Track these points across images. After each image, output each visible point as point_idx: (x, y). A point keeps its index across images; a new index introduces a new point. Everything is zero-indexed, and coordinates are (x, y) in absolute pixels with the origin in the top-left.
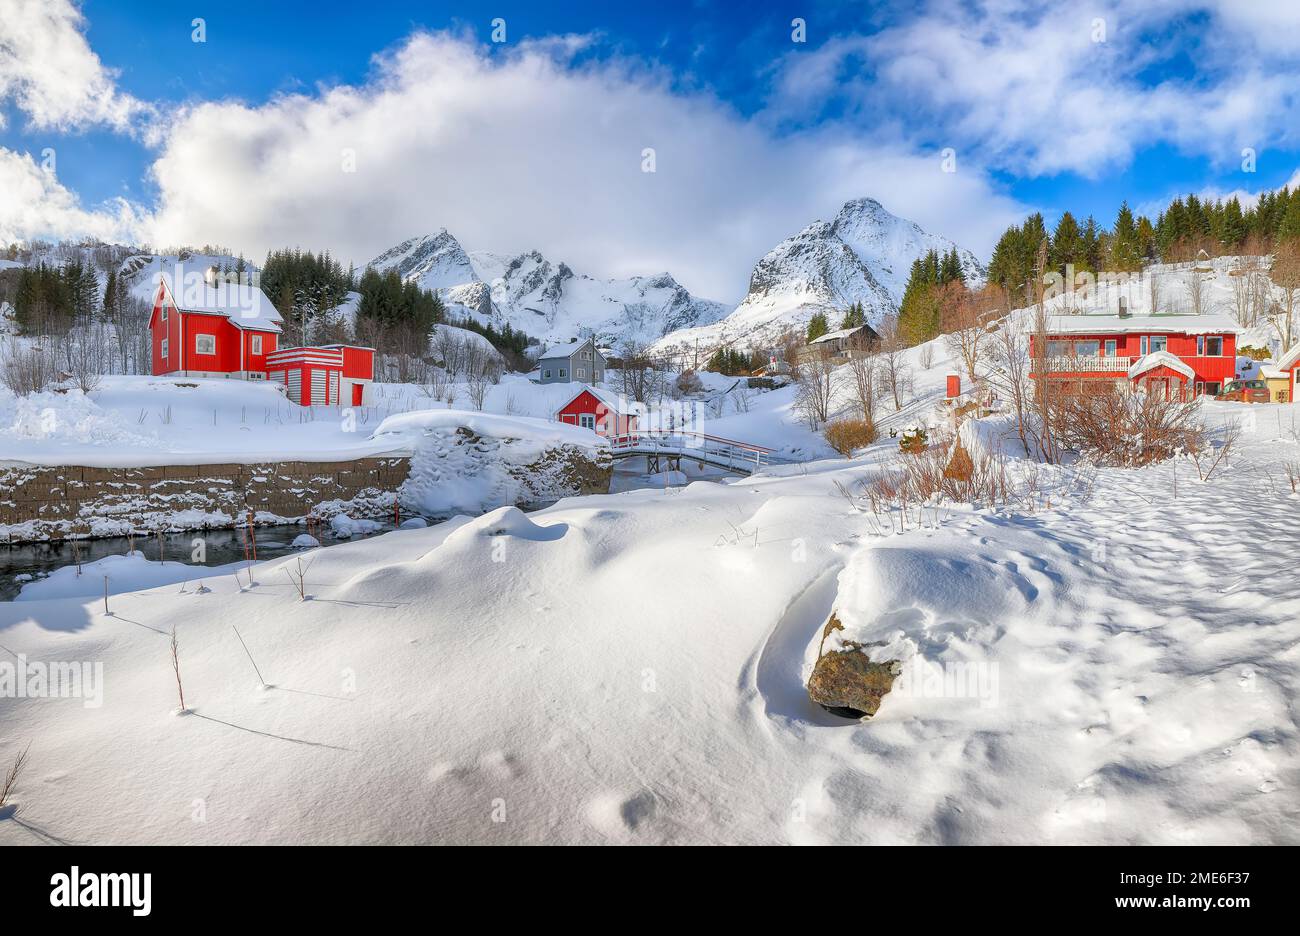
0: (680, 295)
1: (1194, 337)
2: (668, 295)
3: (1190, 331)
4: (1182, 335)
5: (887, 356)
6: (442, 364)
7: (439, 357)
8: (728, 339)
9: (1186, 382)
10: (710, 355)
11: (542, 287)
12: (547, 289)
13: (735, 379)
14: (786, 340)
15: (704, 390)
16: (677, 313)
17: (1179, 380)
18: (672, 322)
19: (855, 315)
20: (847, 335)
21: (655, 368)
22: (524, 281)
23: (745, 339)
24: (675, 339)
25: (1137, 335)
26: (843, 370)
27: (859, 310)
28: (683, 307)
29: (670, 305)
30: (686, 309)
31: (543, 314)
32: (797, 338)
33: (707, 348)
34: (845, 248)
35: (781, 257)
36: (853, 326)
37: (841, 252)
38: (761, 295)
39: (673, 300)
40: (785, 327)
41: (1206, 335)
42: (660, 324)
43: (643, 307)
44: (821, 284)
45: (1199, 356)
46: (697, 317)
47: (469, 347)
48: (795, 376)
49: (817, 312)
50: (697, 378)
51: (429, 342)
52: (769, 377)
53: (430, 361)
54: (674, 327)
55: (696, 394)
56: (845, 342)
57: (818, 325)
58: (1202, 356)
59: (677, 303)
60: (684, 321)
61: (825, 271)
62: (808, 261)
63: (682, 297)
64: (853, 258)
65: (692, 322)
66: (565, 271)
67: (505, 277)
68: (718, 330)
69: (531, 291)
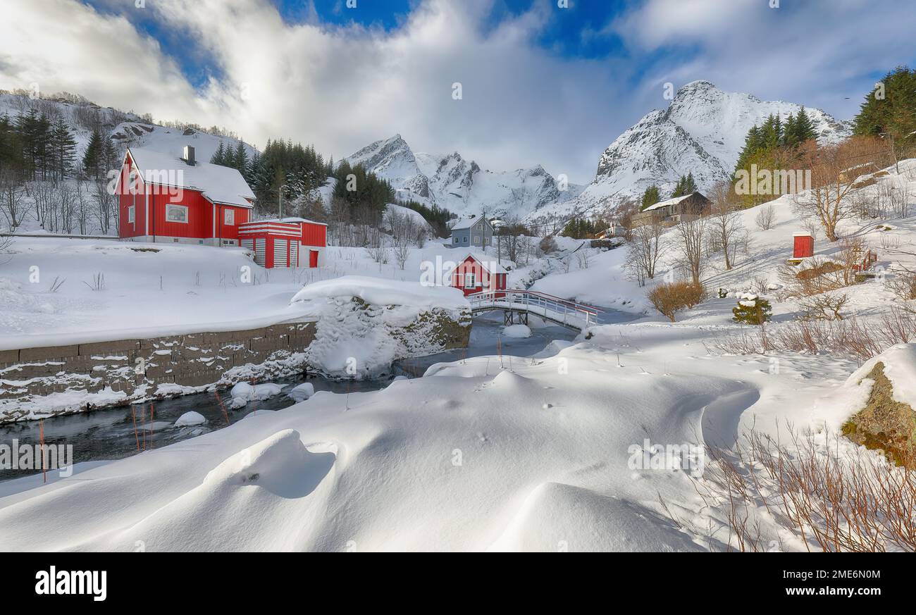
0: (548, 180)
2: (540, 181)
5: (717, 219)
6: (390, 233)
7: (388, 228)
8: (580, 211)
10: (567, 223)
11: (461, 179)
12: (464, 180)
13: (581, 241)
14: (622, 208)
15: (559, 250)
16: (546, 193)
18: (542, 200)
19: (686, 185)
20: (678, 202)
21: (527, 233)
22: (449, 174)
23: (592, 210)
24: (543, 212)
26: (671, 234)
27: (689, 180)
28: (550, 189)
29: (541, 188)
30: (551, 191)
31: (460, 197)
32: (633, 206)
33: (566, 218)
34: (678, 129)
36: (683, 194)
37: (674, 133)
38: (606, 176)
39: (543, 184)
40: (624, 198)
42: (535, 201)
43: (524, 190)
44: (656, 162)
46: (558, 196)
47: (408, 221)
48: (629, 238)
49: (651, 185)
50: (554, 241)
51: (382, 217)
52: (608, 239)
53: (383, 230)
54: (543, 203)
55: (553, 253)
56: (674, 208)
57: (652, 196)
59: (546, 186)
60: (550, 199)
61: (659, 150)
62: (645, 145)
63: (550, 182)
64: (685, 137)
65: (556, 200)
66: (475, 167)
67: (437, 171)
68: (574, 204)
69: (454, 181)
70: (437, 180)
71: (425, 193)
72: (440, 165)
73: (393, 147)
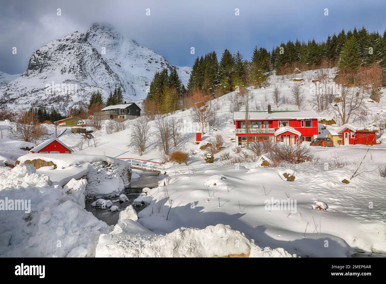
1: (299, 121)
3: (298, 119)
4: (295, 120)
9: (297, 137)
17: (294, 136)
25: (277, 120)
41: (304, 120)
45: (302, 127)
58: (304, 127)
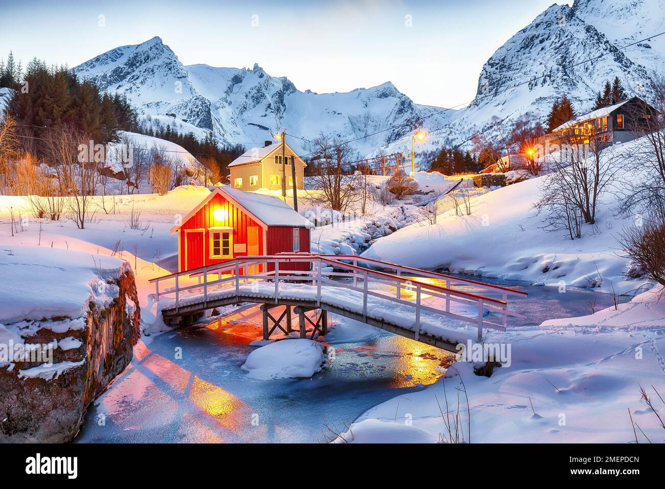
0: (403, 103)
8: (454, 144)
11: (264, 103)
12: (269, 106)
15: (419, 193)
16: (401, 121)
18: (396, 131)
22: (247, 96)
23: (472, 142)
28: (407, 115)
29: (394, 114)
30: (410, 117)
31: (266, 129)
35: (512, 52)
37: (583, 35)
38: (490, 95)
39: (397, 109)
40: (519, 125)
43: (367, 118)
44: (560, 74)
46: (421, 124)
52: (502, 174)
54: (398, 135)
55: (411, 197)
59: (400, 111)
60: (408, 129)
61: (564, 59)
62: (544, 51)
63: (405, 105)
64: (599, 39)
65: (416, 130)
66: (288, 86)
67: (226, 92)
68: (444, 135)
69: (254, 106)
70: (226, 104)
71: (207, 123)
72: (230, 83)
73: (148, 57)
